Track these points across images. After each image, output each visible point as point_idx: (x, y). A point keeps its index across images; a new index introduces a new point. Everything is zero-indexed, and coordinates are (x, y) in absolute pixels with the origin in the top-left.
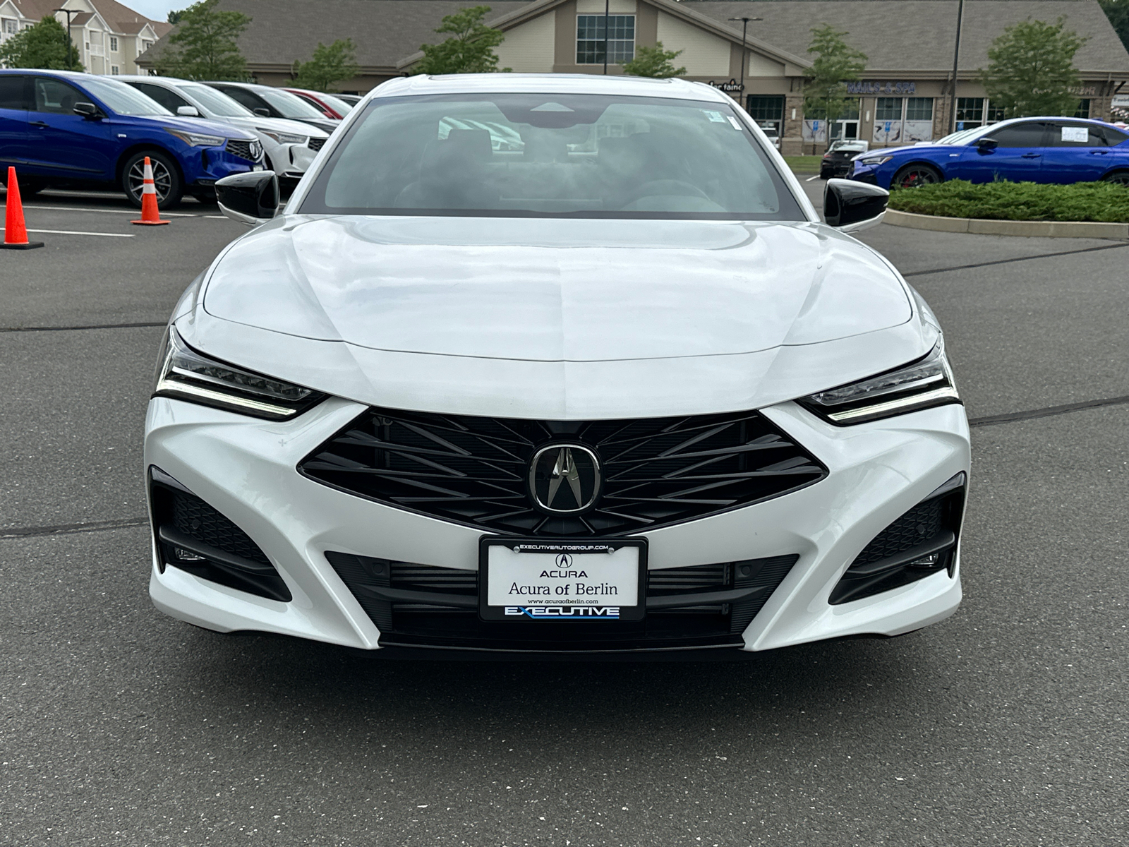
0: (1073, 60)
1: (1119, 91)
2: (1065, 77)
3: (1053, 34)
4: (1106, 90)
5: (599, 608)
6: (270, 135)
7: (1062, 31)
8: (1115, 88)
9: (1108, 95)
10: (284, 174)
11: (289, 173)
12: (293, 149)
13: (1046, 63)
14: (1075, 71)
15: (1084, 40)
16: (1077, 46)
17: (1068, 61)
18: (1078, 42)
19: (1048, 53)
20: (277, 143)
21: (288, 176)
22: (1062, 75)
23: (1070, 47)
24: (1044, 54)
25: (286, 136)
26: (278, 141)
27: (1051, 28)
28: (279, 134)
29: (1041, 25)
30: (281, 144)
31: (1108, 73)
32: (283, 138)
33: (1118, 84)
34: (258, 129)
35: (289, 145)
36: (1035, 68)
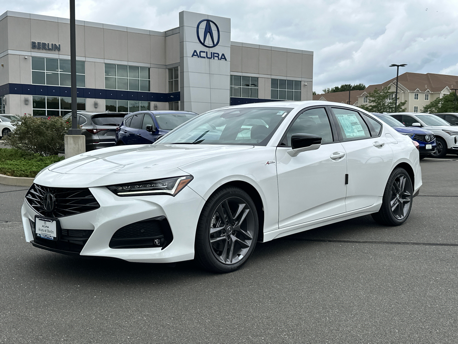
6: (447, 132)
10: (452, 148)
11: (454, 147)
12: (456, 138)
20: (450, 136)
21: (453, 148)
25: (454, 133)
26: (450, 135)
28: (451, 132)
30: (451, 136)
32: (453, 133)
34: (443, 130)
35: (455, 136)
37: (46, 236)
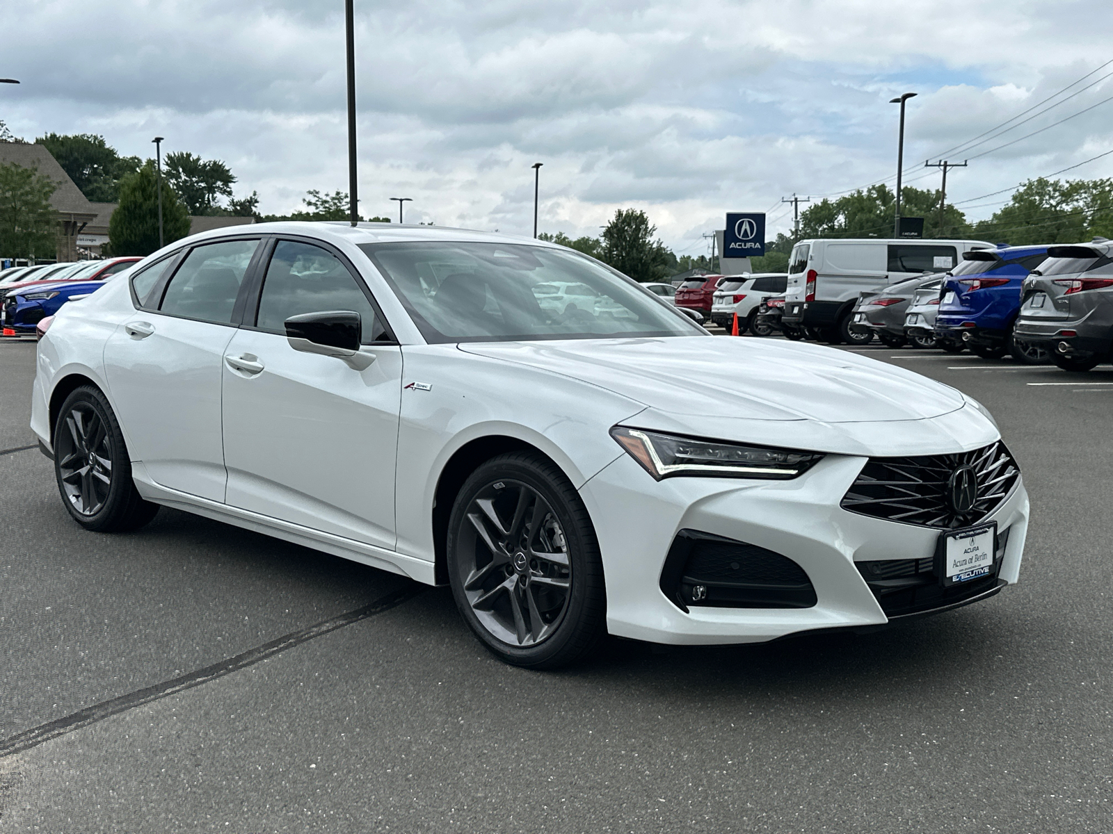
0: (50, 202)
1: (82, 232)
2: (44, 219)
3: (29, 176)
4: (70, 231)
5: (982, 568)
7: (38, 174)
8: (78, 228)
9: (72, 235)
13: (26, 203)
14: (55, 212)
15: (60, 183)
16: (54, 188)
17: (44, 203)
18: (54, 185)
19: (27, 193)
22: (41, 214)
23: (47, 189)
24: (22, 194)
27: (26, 170)
29: (16, 166)
31: (70, 214)
33: (79, 225)
36: (14, 208)
37: (972, 572)
